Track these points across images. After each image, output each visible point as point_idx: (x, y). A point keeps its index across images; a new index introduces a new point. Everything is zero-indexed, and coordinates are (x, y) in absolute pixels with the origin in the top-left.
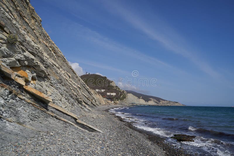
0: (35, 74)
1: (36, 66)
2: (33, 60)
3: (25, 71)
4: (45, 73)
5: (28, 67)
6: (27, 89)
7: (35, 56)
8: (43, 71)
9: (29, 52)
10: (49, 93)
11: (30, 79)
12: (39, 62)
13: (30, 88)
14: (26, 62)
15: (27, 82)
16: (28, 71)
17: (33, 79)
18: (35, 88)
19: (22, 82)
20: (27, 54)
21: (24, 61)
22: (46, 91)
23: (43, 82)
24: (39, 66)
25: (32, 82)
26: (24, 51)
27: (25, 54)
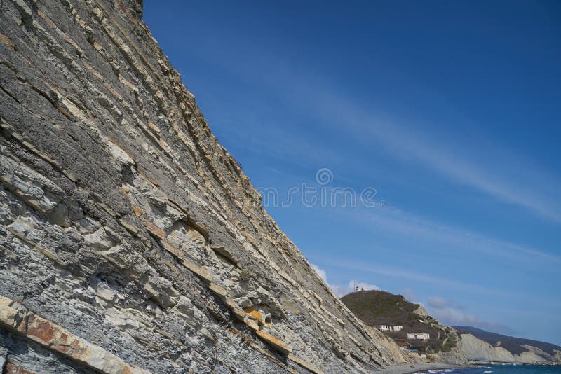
0: (269, 314)
1: (270, 303)
2: (267, 296)
3: (258, 311)
4: (281, 312)
5: (261, 305)
6: (260, 334)
7: (269, 291)
8: (279, 310)
9: (262, 286)
10: (288, 340)
11: (264, 322)
12: (274, 299)
13: (264, 333)
14: (259, 300)
15: (260, 325)
16: (261, 311)
17: (268, 320)
18: (270, 333)
19: (254, 325)
20: (260, 290)
21: (257, 299)
22: (284, 336)
23: (279, 324)
24: (274, 303)
25: (266, 325)
26: (257, 287)
27: (258, 290)
